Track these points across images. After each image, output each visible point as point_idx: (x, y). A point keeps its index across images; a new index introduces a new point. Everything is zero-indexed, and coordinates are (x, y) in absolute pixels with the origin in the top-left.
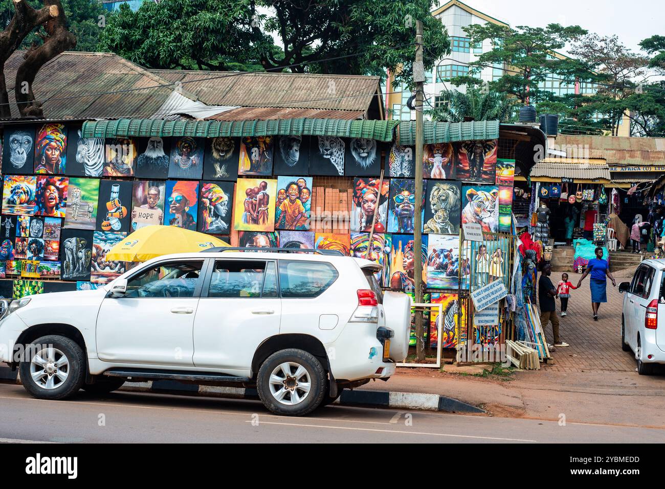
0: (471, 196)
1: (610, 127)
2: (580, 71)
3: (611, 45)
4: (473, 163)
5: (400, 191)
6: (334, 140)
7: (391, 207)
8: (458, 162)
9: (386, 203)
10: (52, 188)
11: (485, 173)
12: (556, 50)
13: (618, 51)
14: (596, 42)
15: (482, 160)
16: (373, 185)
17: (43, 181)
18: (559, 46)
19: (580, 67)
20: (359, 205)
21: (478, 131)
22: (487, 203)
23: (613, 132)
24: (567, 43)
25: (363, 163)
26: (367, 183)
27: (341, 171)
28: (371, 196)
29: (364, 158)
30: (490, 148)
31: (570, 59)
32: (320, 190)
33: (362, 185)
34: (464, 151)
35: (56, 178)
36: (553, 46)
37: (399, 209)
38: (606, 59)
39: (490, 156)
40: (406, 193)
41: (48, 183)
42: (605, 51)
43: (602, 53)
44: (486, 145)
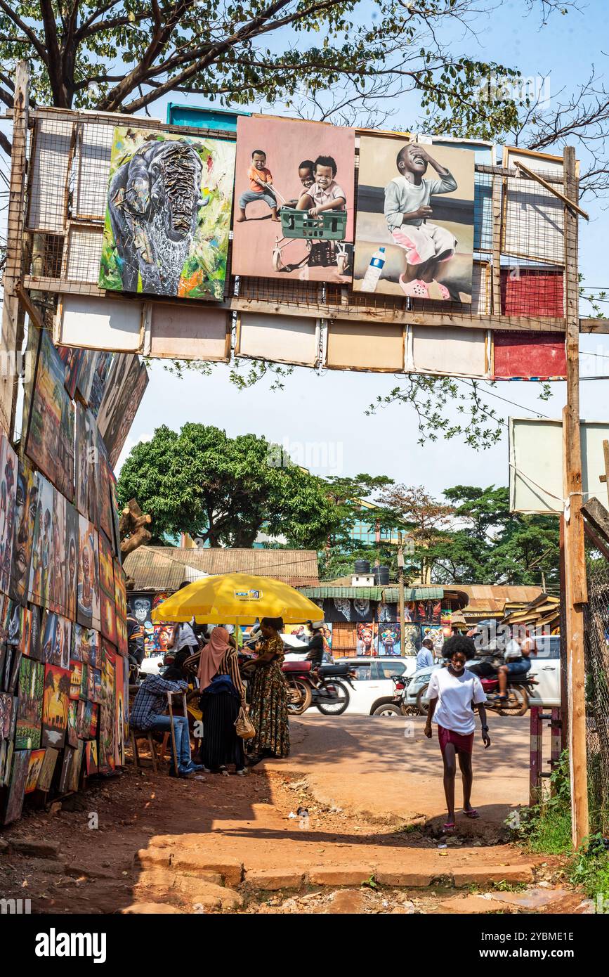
0: (427, 632)
1: (418, 574)
2: (387, 519)
3: (418, 495)
4: (427, 612)
5: (385, 630)
6: (343, 600)
7: (380, 639)
8: (418, 612)
9: (377, 638)
10: (165, 633)
11: (435, 618)
12: (362, 498)
13: (424, 500)
14: (404, 492)
15: (432, 611)
16: (368, 627)
17: (158, 629)
18: (366, 495)
19: (389, 516)
20: (361, 639)
21: (431, 594)
22: (437, 636)
23: (422, 579)
24: (373, 491)
25: (362, 614)
26: (365, 626)
27: (349, 619)
28: (368, 634)
29: (362, 611)
30: (437, 603)
31: (378, 507)
32: (336, 631)
33: (362, 627)
34: (422, 605)
35: (167, 627)
36: (360, 494)
37: (385, 641)
38: (413, 508)
39: (437, 608)
40: (389, 631)
41: (162, 630)
42: (412, 500)
43: (409, 502)
44: (434, 602)
